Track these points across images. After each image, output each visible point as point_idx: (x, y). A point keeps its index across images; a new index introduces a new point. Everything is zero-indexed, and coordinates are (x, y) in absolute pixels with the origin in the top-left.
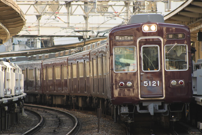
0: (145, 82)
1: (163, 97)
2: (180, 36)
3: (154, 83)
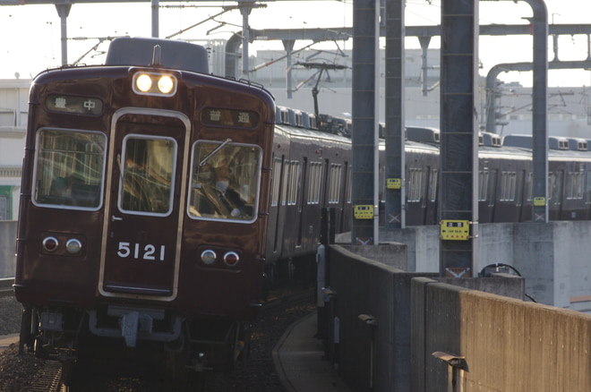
0: (122, 245)
1: (170, 294)
2: (244, 118)
3: (150, 249)
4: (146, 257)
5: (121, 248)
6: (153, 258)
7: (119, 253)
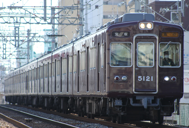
3: (148, 78)
4: (147, 80)
5: (139, 78)
6: (149, 80)
7: (139, 80)
